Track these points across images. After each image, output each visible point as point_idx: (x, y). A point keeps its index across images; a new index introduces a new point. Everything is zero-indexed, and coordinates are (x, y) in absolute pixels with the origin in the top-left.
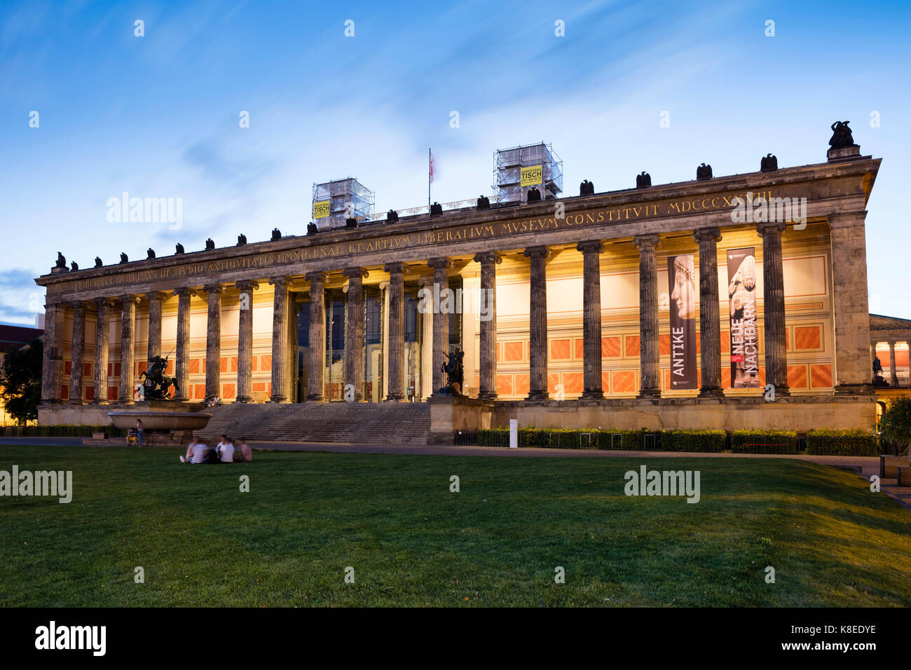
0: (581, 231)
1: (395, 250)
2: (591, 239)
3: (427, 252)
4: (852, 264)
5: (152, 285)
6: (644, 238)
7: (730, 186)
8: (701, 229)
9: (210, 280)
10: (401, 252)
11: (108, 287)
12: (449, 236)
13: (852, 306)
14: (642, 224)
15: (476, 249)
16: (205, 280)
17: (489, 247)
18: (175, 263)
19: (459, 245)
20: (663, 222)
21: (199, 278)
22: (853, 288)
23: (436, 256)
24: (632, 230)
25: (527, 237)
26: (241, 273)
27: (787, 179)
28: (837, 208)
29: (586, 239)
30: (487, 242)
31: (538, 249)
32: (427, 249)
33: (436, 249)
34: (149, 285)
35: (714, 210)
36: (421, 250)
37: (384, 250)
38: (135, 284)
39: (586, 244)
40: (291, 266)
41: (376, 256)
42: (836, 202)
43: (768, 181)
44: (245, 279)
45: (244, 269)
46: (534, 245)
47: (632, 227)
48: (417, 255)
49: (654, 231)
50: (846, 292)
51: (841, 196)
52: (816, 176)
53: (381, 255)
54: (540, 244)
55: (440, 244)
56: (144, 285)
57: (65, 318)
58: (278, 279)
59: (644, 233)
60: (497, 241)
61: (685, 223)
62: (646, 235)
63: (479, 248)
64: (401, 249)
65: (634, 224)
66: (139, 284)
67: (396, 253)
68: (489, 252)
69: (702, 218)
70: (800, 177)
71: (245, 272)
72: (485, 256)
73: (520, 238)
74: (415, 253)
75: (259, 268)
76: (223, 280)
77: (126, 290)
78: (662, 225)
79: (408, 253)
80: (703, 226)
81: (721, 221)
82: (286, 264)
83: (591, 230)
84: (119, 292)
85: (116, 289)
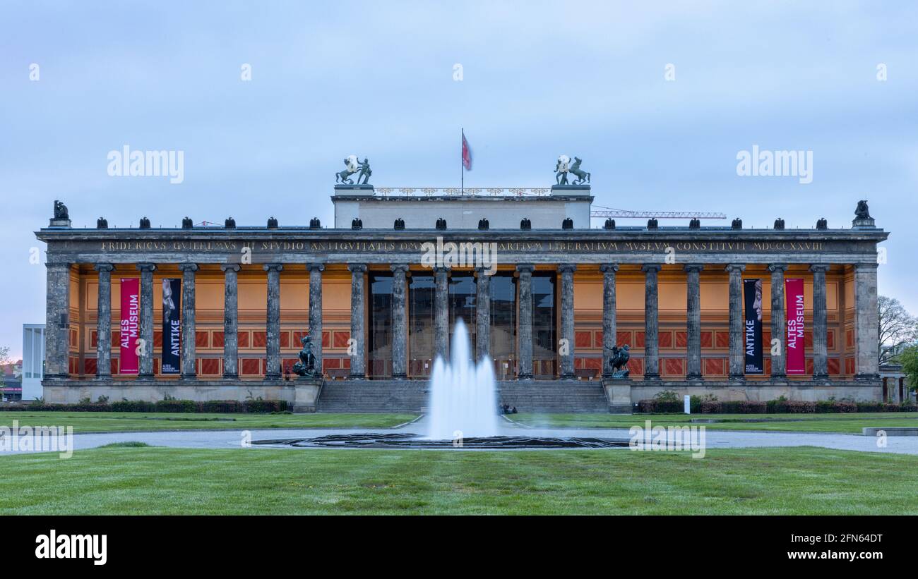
0: (689, 255)
1: (527, 252)
2: (696, 262)
3: (558, 257)
5: (231, 255)
6: (735, 266)
7: (798, 238)
8: (776, 264)
9: (313, 258)
10: (533, 255)
12: (578, 247)
14: (734, 255)
15: (601, 260)
16: (308, 258)
17: (613, 259)
18: (271, 237)
19: (588, 255)
20: (749, 255)
21: (299, 255)
23: (566, 262)
24: (726, 259)
25: (645, 255)
26: (355, 255)
27: (834, 238)
28: (861, 259)
29: (692, 262)
30: (612, 255)
31: (654, 266)
32: (558, 255)
33: (566, 256)
34: (227, 255)
35: (785, 252)
36: (553, 255)
37: (516, 252)
38: (204, 253)
39: (692, 266)
40: (416, 255)
41: (509, 256)
42: (861, 255)
43: (823, 237)
44: (359, 262)
45: (358, 252)
46: (651, 262)
47: (726, 257)
48: (548, 259)
49: (743, 262)
51: (864, 253)
52: (852, 238)
53: (514, 255)
54: (655, 262)
55: (570, 252)
56: (219, 255)
58: (401, 266)
59: (735, 262)
60: (621, 255)
61: (765, 258)
62: (737, 264)
63: (606, 259)
64: (533, 253)
65: (728, 255)
66: (207, 253)
67: (528, 255)
68: (614, 264)
69: (775, 255)
70: (842, 237)
71: (359, 255)
72: (610, 267)
73: (640, 255)
74: (546, 257)
75: (378, 253)
76: (330, 260)
77: (190, 258)
78: (748, 257)
79: (541, 257)
80: (777, 262)
81: (790, 259)
82: (410, 253)
83: (696, 256)
84: (180, 259)
85: (173, 254)
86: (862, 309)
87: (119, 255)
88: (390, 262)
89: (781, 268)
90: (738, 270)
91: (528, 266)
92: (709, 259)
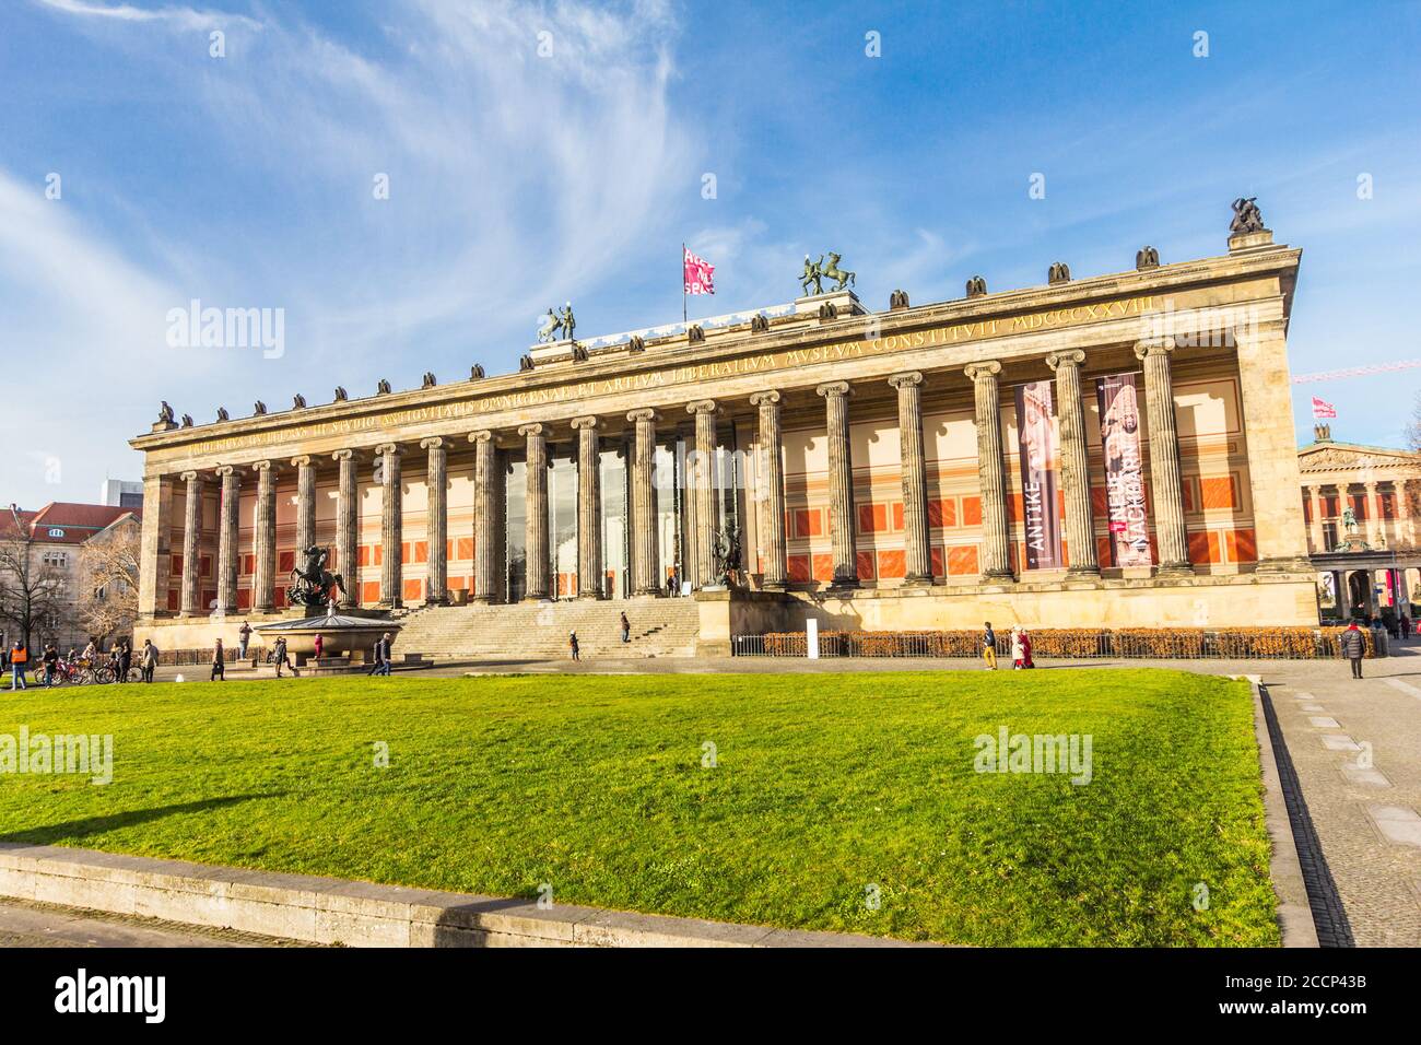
0: (894, 359)
1: (642, 390)
2: (906, 368)
3: (686, 391)
4: (1269, 392)
5: (301, 445)
6: (980, 365)
8: (1056, 351)
9: (385, 436)
10: (651, 393)
11: (238, 449)
12: (714, 369)
13: (1274, 450)
14: (976, 346)
15: (752, 386)
17: (770, 383)
18: (334, 414)
19: (730, 382)
20: (1005, 342)
21: (369, 435)
22: (1273, 425)
24: (959, 356)
25: (821, 368)
26: (429, 426)
29: (902, 369)
30: (768, 377)
31: (836, 385)
32: (686, 388)
33: (698, 387)
34: (298, 444)
35: (1075, 326)
36: (678, 389)
37: (627, 392)
38: (277, 445)
39: (901, 376)
40: (498, 415)
41: (617, 399)
43: (1150, 283)
44: (434, 434)
45: (432, 421)
46: (831, 379)
47: (962, 351)
48: (672, 396)
49: (994, 357)
50: (1262, 431)
51: (1249, 301)
53: (624, 398)
54: (839, 378)
55: (703, 381)
56: (289, 446)
57: (173, 494)
58: (481, 433)
59: (979, 359)
60: (781, 374)
61: (1035, 344)
62: (982, 362)
63: (758, 385)
64: (650, 389)
65: (965, 347)
66: (282, 444)
67: (643, 395)
68: (770, 390)
69: (1058, 335)
70: (1191, 277)
71: (434, 425)
72: (764, 396)
73: (811, 370)
74: (669, 393)
75: (455, 418)
76: (403, 437)
77: (264, 454)
78: (1003, 346)
79: (660, 395)
80: (1062, 347)
81: (1086, 338)
82: (491, 413)
83: (907, 357)
84: (254, 456)
85: (249, 451)
86: (1256, 420)
87: (202, 459)
88: (469, 430)
89: (1071, 358)
90: (986, 373)
91: (643, 412)
92: (932, 360)
